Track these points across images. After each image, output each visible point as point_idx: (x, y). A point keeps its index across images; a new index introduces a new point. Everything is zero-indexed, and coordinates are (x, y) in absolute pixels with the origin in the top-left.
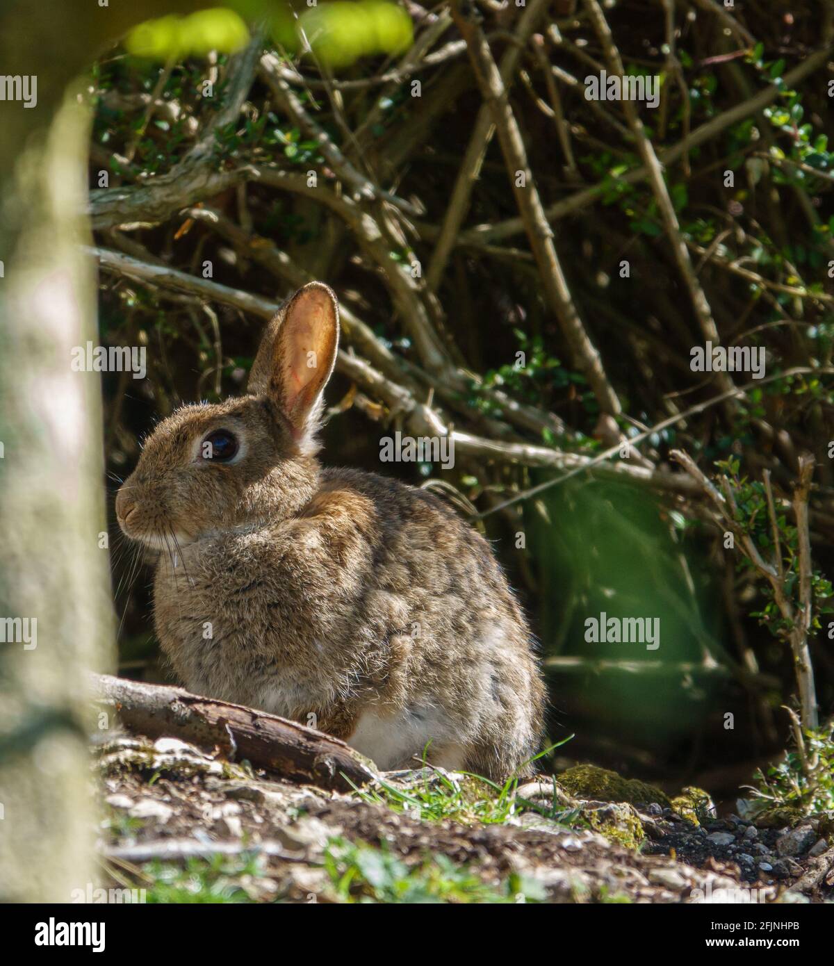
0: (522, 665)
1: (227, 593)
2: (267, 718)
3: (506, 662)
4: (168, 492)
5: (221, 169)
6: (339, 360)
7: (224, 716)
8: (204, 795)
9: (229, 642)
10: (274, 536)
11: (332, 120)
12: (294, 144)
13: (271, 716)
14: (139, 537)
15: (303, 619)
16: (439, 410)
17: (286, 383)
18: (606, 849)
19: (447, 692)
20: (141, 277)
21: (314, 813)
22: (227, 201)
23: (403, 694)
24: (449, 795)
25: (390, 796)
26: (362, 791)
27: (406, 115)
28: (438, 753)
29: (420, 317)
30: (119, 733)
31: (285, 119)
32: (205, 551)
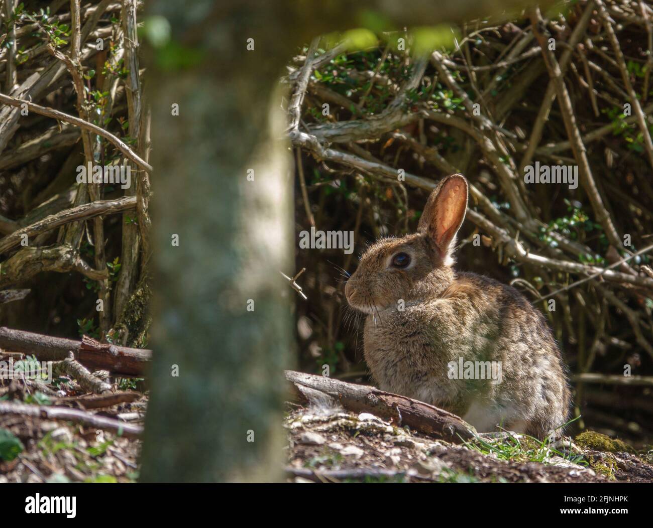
0: (559, 380)
1: (401, 337)
2: (419, 403)
3: (550, 377)
4: (373, 284)
5: (409, 112)
6: (468, 213)
7: (396, 402)
8: (383, 444)
9: (402, 363)
10: (426, 307)
11: (470, 88)
12: (449, 100)
13: (421, 402)
14: (357, 307)
15: (442, 352)
16: (522, 242)
17: (438, 228)
18: (593, 477)
19: (518, 394)
20: (365, 168)
21: (438, 454)
22: (413, 128)
23: (494, 393)
24: (513, 446)
25: (483, 446)
26: (467, 443)
27: (509, 85)
28: (513, 425)
29: (515, 193)
30: (340, 410)
31: (445, 86)
32: (390, 314)
